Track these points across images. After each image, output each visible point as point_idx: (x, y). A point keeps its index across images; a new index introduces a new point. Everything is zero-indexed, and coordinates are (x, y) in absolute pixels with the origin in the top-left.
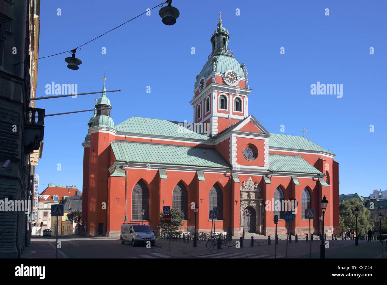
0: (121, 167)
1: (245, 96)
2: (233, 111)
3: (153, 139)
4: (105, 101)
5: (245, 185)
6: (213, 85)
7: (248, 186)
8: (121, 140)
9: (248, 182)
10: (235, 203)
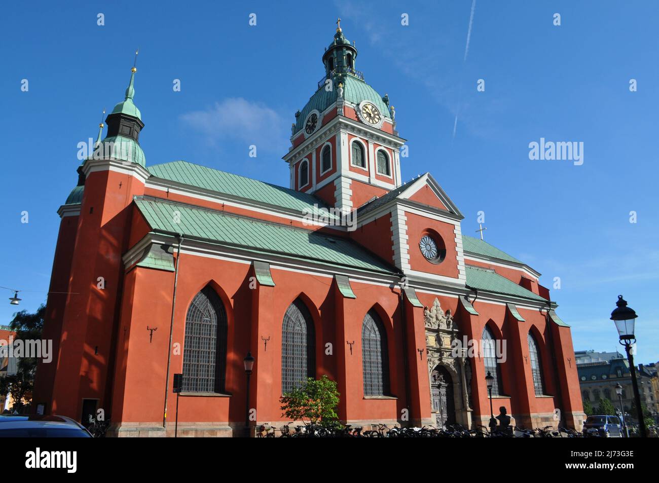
0: (165, 248)
1: (394, 149)
2: (376, 172)
3: (226, 203)
4: (130, 109)
5: (430, 316)
6: (340, 120)
7: (435, 317)
8: (158, 196)
9: (434, 308)
10: (418, 354)
